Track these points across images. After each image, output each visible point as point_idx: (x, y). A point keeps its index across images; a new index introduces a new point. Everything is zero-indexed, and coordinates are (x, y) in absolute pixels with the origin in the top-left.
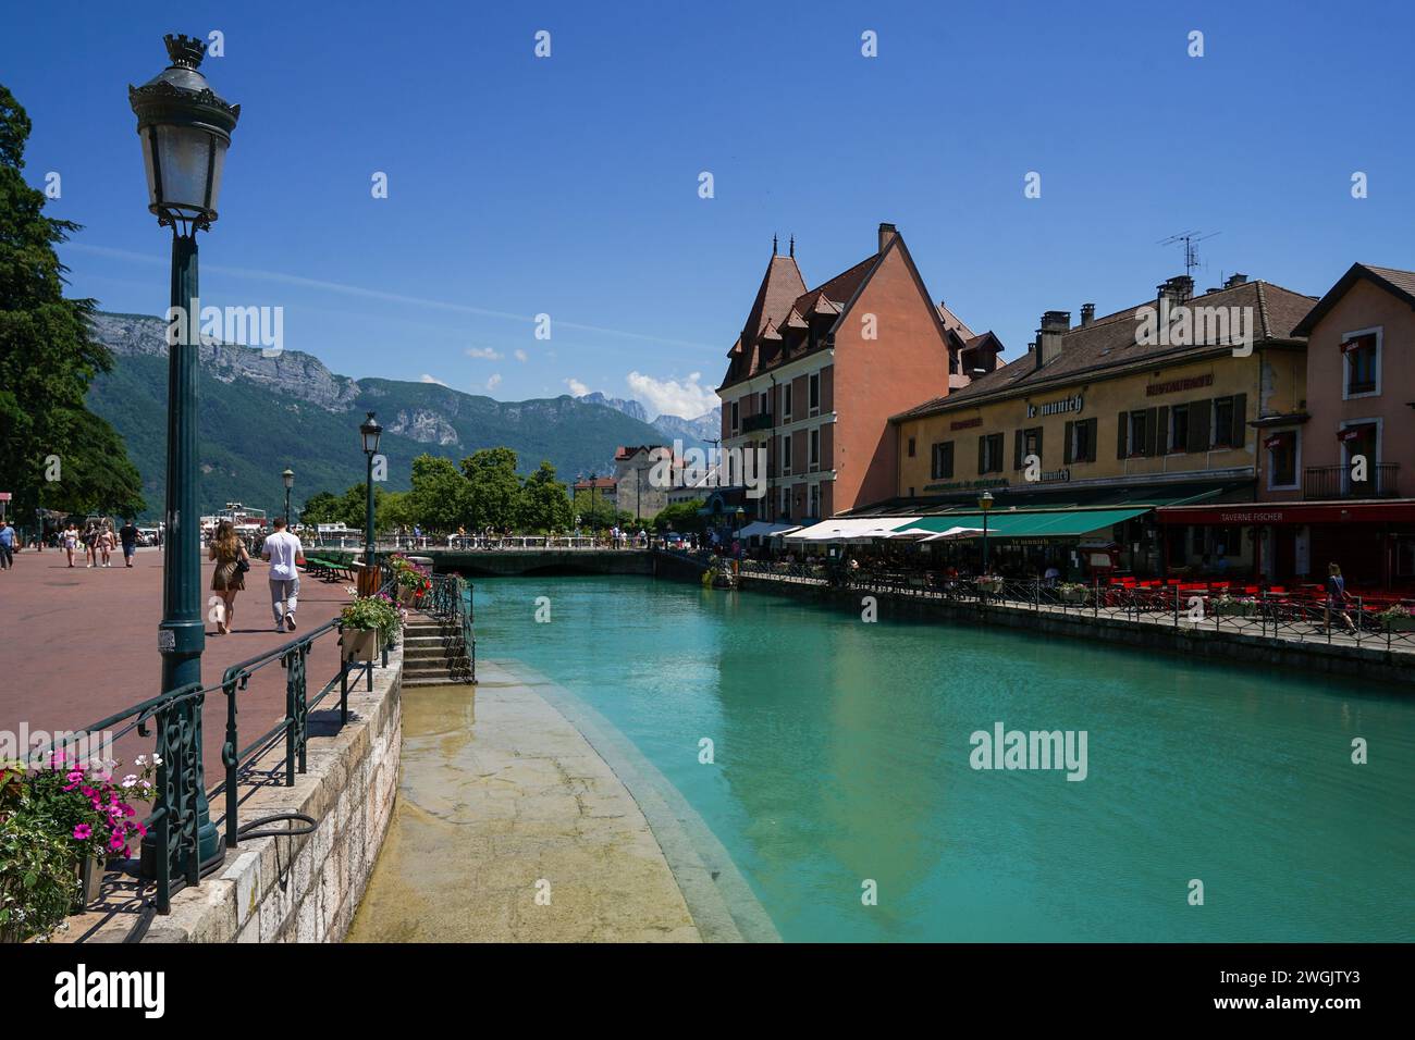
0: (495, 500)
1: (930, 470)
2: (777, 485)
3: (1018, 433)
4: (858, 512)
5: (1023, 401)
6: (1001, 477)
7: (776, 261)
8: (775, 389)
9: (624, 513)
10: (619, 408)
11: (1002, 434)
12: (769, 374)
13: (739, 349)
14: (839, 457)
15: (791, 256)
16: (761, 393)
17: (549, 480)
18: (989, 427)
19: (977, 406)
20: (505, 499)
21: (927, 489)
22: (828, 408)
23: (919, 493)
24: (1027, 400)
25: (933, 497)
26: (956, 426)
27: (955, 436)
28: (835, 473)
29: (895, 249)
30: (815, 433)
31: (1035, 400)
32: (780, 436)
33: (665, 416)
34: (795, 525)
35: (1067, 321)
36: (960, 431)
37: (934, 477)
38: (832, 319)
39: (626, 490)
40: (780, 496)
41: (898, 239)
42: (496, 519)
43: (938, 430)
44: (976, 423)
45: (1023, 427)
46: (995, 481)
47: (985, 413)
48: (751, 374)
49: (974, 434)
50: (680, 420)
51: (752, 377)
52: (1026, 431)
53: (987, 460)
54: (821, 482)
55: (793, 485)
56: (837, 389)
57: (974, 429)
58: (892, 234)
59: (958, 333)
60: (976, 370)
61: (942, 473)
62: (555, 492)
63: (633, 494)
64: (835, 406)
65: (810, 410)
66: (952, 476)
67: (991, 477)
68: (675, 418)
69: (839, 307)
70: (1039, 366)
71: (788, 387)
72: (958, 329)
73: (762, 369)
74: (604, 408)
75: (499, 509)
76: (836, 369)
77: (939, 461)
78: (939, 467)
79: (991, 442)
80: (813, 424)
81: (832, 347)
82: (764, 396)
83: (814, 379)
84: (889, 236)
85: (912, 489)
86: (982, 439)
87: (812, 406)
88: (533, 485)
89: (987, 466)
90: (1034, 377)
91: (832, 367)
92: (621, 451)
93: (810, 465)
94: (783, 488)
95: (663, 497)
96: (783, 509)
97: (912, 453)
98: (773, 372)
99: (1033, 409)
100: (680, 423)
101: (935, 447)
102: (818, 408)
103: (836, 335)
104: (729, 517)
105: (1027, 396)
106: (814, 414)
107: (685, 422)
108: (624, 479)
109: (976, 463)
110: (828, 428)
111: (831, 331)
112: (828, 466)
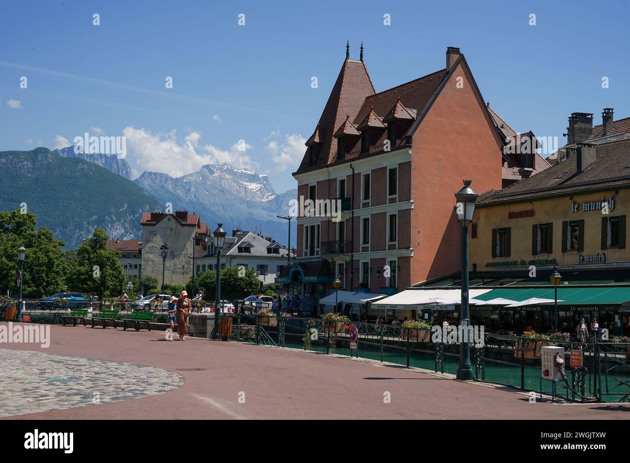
0: (40, 265)
1: (490, 250)
2: (355, 258)
3: (565, 224)
4: (431, 284)
5: (568, 198)
6: (551, 257)
7: (348, 65)
8: (354, 177)
9: (149, 279)
10: (100, 163)
11: (552, 224)
12: (349, 164)
13: (317, 140)
14: (415, 237)
15: (361, 60)
16: (339, 179)
17: (101, 247)
18: (541, 217)
19: (531, 201)
20: (50, 265)
21: (488, 265)
22: (407, 197)
23: (481, 268)
24: (571, 198)
25: (494, 272)
26: (512, 216)
27: (512, 223)
28: (412, 251)
29: (459, 68)
30: (392, 217)
31: (577, 199)
32: (359, 217)
33: (150, 173)
34: (380, 294)
35: (590, 121)
36: (518, 219)
37: (494, 255)
38: (409, 123)
39: (151, 256)
40: (358, 269)
41: (462, 60)
42: (41, 284)
43: (498, 218)
44: (530, 213)
45: (568, 219)
46: (547, 260)
47: (537, 206)
48: (329, 163)
49: (528, 223)
50: (167, 178)
51: (331, 165)
52: (571, 222)
53: (539, 244)
54: (399, 258)
55: (371, 259)
56: (414, 182)
57: (528, 218)
58: (458, 56)
59: (502, 130)
60: (526, 169)
61: (500, 252)
62: (108, 259)
63: (159, 259)
64: (412, 196)
65: (388, 197)
66: (510, 256)
67: (543, 257)
68: (161, 175)
69: (413, 113)
70: (579, 171)
71: (367, 177)
72: (502, 127)
73: (340, 159)
74: (83, 162)
75: (44, 275)
76: (413, 165)
77: (498, 242)
78: (498, 248)
79: (542, 230)
80: (391, 209)
81: (410, 147)
82: (342, 182)
83: (393, 172)
84: (455, 57)
85: (475, 265)
86: (535, 227)
87: (390, 194)
88: (88, 253)
89: (539, 248)
90: (575, 180)
91: (409, 163)
92: (147, 217)
93: (388, 243)
94: (361, 261)
95: (188, 263)
96: (361, 281)
97: (474, 235)
98: (352, 163)
99: (576, 206)
100: (166, 181)
101: (494, 231)
102: (396, 196)
103: (413, 137)
104: (305, 286)
105: (571, 195)
106: (392, 201)
107: (171, 179)
108: (150, 245)
109: (530, 246)
110: (406, 214)
111: (409, 134)
112: (406, 244)
